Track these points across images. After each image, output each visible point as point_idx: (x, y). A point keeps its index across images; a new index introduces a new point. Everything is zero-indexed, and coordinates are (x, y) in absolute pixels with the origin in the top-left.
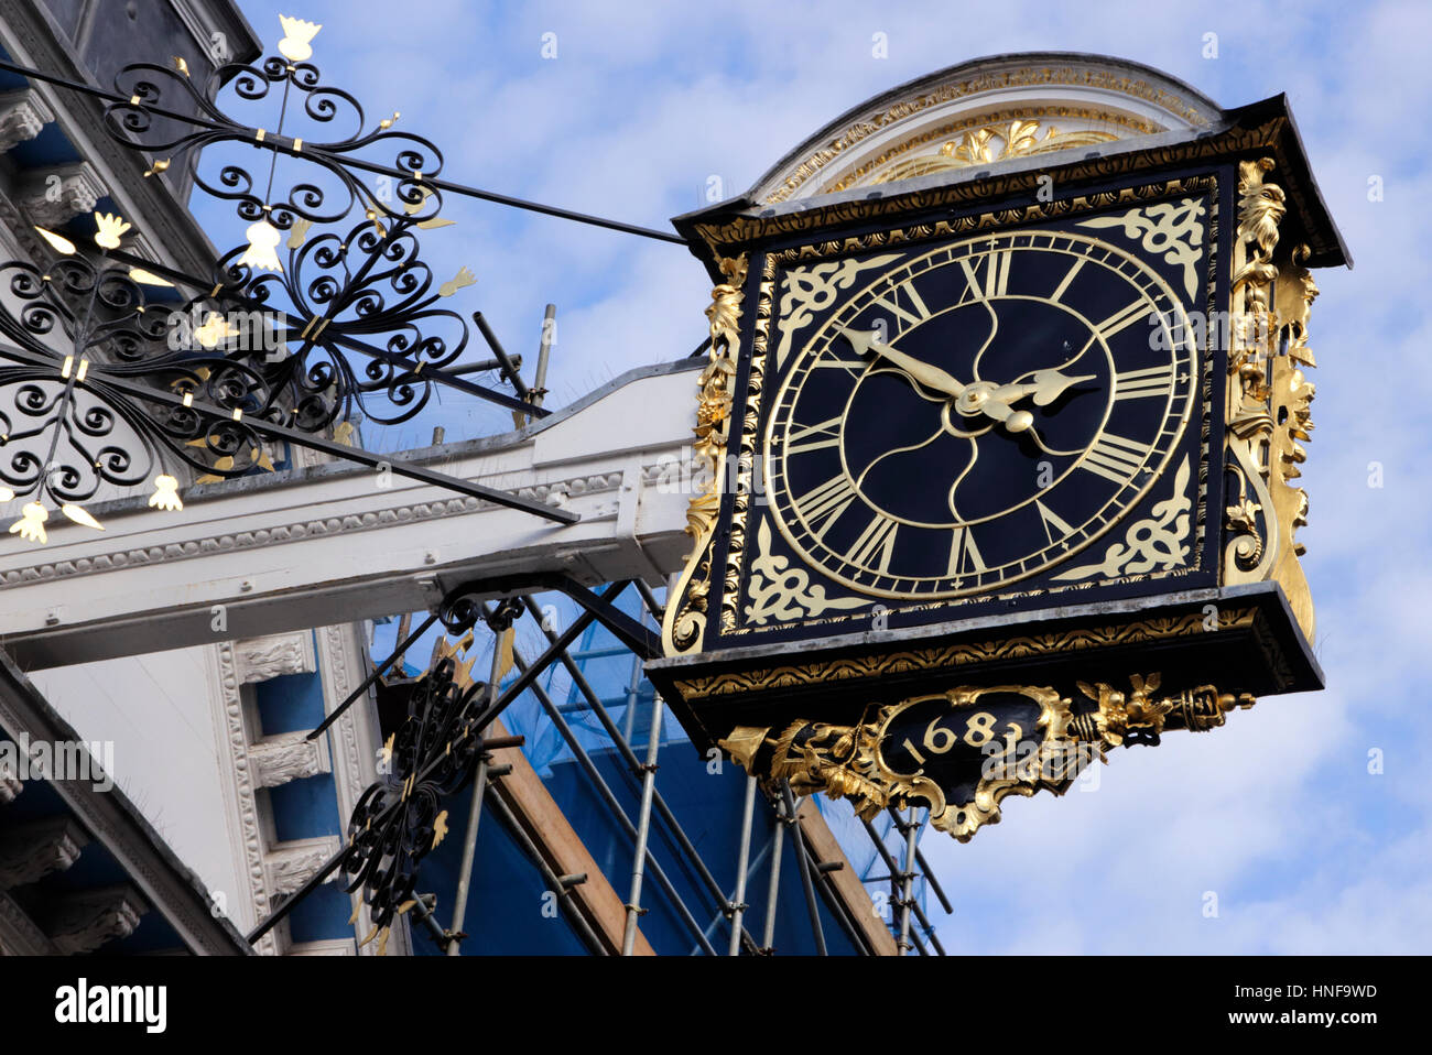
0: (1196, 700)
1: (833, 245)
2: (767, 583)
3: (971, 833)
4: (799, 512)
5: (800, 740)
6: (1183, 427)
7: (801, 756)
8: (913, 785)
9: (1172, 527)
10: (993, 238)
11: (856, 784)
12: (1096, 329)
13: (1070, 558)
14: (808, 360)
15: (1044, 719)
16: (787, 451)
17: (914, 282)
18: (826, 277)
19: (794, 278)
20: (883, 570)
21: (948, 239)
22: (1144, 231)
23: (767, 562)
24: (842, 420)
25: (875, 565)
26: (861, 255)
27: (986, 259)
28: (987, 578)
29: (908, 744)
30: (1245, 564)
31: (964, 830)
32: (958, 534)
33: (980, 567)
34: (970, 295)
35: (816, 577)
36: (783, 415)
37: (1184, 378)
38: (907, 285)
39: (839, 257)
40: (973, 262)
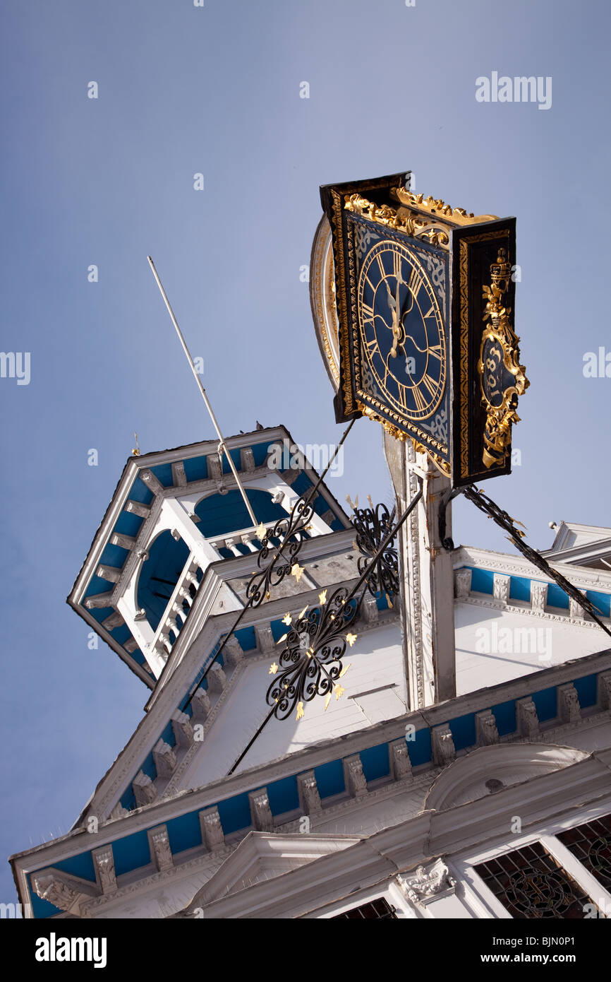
0: (493, 273)
1: (357, 369)
2: (437, 432)
3: (526, 379)
4: (421, 410)
5: (489, 438)
6: (409, 253)
7: (494, 438)
8: (507, 398)
9: (436, 266)
10: (359, 308)
11: (506, 422)
12: (383, 278)
13: (440, 310)
14: (383, 388)
15: (492, 339)
16: (406, 408)
17: (368, 342)
18: (364, 373)
19: (364, 386)
20: (437, 385)
21: (358, 325)
22: (360, 251)
23: (433, 430)
24: (399, 384)
25: (436, 387)
26: (360, 359)
27: (364, 313)
28: (442, 346)
29: (493, 394)
30: (446, 241)
31: (523, 383)
32: (431, 352)
33: (439, 347)
34: (372, 322)
35: (438, 412)
36: (396, 405)
37: (397, 248)
38: (368, 345)
39: (360, 366)
40: (365, 319)
